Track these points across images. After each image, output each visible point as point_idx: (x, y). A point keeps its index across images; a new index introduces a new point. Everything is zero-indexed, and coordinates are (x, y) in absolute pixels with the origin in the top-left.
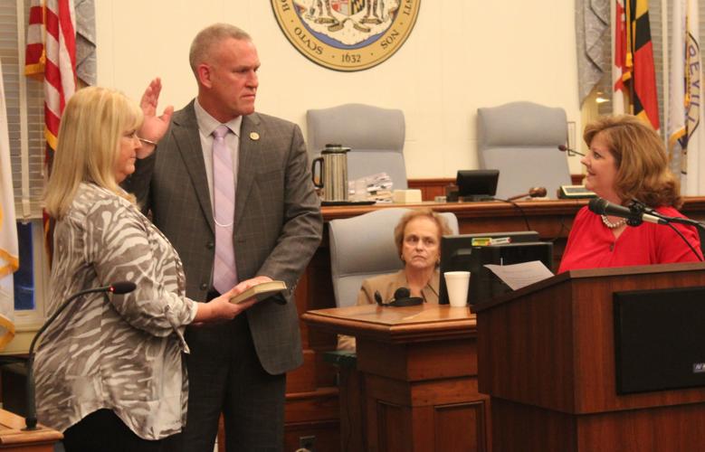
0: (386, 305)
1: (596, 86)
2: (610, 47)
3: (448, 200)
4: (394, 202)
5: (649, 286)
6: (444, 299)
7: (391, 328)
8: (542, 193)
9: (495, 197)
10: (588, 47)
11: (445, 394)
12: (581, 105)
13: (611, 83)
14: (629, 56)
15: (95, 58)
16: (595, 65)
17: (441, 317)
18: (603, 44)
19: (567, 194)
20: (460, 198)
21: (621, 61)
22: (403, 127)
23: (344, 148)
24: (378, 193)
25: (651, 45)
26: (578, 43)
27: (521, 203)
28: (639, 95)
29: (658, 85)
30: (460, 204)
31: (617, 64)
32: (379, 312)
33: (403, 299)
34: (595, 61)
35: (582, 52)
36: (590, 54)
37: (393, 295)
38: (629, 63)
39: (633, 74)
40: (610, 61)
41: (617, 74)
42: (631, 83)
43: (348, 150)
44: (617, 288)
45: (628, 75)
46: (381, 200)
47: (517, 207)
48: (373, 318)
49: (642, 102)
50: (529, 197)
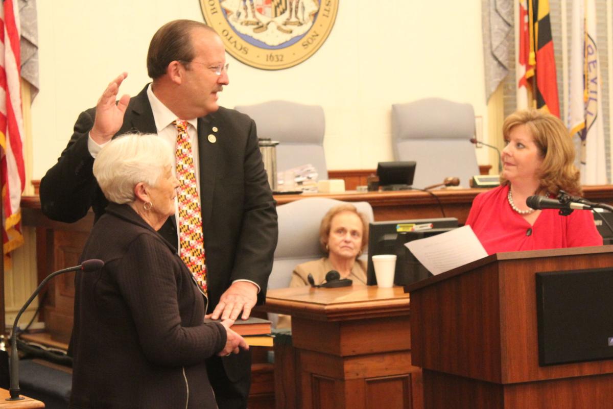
0: (319, 287)
1: (501, 83)
2: (514, 46)
3: (369, 189)
4: (319, 192)
5: (568, 267)
6: (372, 281)
7: (326, 308)
8: (456, 183)
9: (413, 186)
10: (494, 47)
11: (375, 368)
12: (488, 101)
13: (515, 80)
14: (532, 55)
15: (37, 58)
16: (500, 64)
17: (370, 297)
18: (507, 44)
19: (479, 183)
20: (380, 187)
21: (525, 60)
22: (323, 121)
23: (273, 142)
24: (304, 183)
25: (552, 45)
26: (484, 43)
27: (437, 192)
28: (542, 92)
29: (559, 81)
30: (381, 193)
31: (520, 62)
32: (311, 293)
33: (333, 281)
34: (501, 59)
35: (489, 51)
36: (496, 54)
37: (324, 277)
38: (532, 62)
39: (536, 71)
40: (514, 60)
41: (521, 71)
42: (534, 81)
43: (277, 144)
44: (539, 268)
45: (531, 73)
46: (307, 190)
47: (432, 196)
48: (307, 298)
49: (545, 98)
50: (444, 186)
